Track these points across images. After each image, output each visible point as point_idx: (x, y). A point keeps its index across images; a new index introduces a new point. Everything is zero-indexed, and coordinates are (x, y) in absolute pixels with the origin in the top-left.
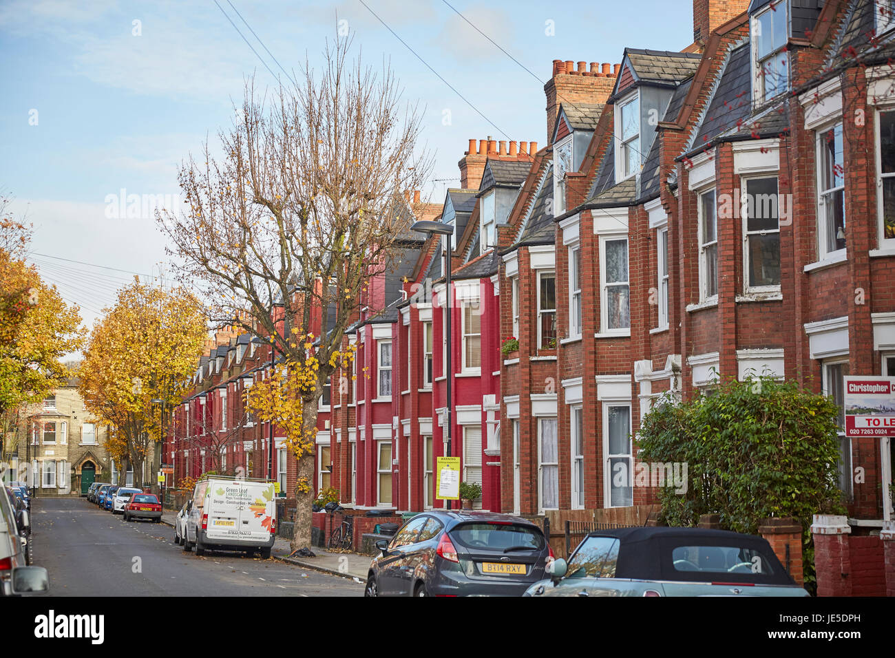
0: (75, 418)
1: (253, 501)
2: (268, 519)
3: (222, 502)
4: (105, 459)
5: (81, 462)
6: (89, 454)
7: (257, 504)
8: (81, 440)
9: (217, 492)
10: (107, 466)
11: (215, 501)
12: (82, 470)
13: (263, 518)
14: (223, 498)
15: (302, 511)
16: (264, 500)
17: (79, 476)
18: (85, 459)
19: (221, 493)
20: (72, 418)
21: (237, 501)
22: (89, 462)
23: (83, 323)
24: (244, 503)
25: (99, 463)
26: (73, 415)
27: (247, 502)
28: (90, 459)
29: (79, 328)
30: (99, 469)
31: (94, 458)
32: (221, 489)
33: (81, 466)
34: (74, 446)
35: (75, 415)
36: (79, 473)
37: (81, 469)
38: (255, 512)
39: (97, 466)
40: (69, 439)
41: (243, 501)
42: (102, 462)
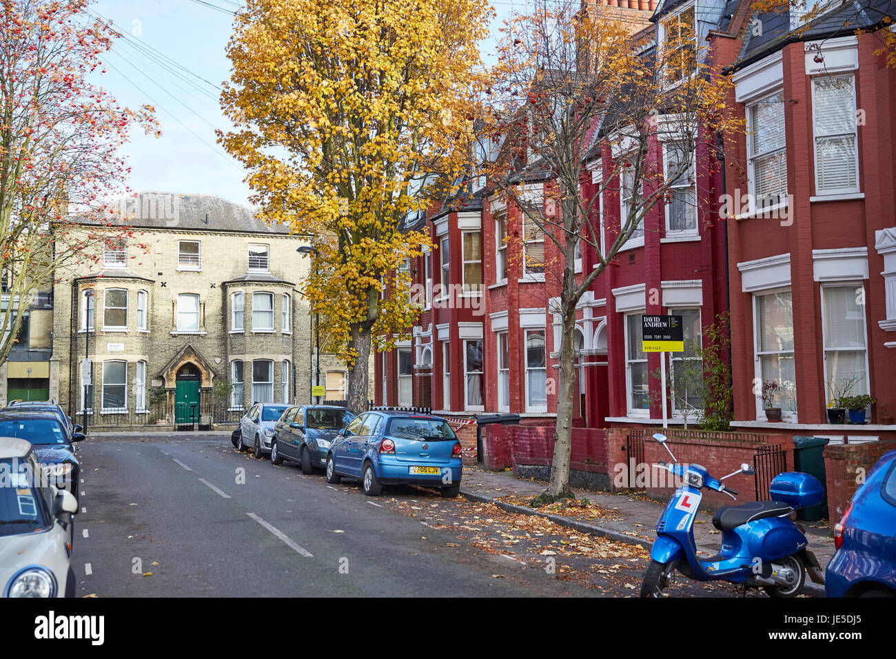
0: (163, 285)
4: (218, 360)
5: (175, 365)
6: (190, 350)
8: (174, 326)
10: (222, 373)
12: (177, 380)
17: (171, 391)
18: (181, 359)
20: (158, 284)
22: (189, 365)
25: (207, 367)
26: (159, 280)
28: (192, 360)
30: (208, 379)
31: (200, 359)
33: (174, 372)
34: (161, 337)
35: (163, 279)
36: (171, 385)
37: (174, 377)
39: (204, 372)
40: (153, 322)
42: (214, 365)
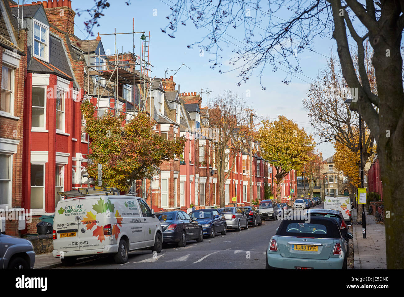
1: (342, 204)
2: (348, 211)
3: (330, 205)
5: (343, 189)
7: (344, 205)
8: (343, 182)
9: (328, 201)
11: (328, 204)
13: (346, 210)
14: (330, 203)
15: (360, 208)
16: (346, 204)
18: (345, 188)
19: (330, 201)
21: (336, 204)
23: (314, 140)
24: (338, 205)
27: (339, 204)
28: (347, 188)
29: (313, 142)
32: (330, 200)
34: (340, 184)
37: (343, 192)
38: (342, 208)
40: (339, 181)
41: (338, 204)
